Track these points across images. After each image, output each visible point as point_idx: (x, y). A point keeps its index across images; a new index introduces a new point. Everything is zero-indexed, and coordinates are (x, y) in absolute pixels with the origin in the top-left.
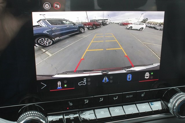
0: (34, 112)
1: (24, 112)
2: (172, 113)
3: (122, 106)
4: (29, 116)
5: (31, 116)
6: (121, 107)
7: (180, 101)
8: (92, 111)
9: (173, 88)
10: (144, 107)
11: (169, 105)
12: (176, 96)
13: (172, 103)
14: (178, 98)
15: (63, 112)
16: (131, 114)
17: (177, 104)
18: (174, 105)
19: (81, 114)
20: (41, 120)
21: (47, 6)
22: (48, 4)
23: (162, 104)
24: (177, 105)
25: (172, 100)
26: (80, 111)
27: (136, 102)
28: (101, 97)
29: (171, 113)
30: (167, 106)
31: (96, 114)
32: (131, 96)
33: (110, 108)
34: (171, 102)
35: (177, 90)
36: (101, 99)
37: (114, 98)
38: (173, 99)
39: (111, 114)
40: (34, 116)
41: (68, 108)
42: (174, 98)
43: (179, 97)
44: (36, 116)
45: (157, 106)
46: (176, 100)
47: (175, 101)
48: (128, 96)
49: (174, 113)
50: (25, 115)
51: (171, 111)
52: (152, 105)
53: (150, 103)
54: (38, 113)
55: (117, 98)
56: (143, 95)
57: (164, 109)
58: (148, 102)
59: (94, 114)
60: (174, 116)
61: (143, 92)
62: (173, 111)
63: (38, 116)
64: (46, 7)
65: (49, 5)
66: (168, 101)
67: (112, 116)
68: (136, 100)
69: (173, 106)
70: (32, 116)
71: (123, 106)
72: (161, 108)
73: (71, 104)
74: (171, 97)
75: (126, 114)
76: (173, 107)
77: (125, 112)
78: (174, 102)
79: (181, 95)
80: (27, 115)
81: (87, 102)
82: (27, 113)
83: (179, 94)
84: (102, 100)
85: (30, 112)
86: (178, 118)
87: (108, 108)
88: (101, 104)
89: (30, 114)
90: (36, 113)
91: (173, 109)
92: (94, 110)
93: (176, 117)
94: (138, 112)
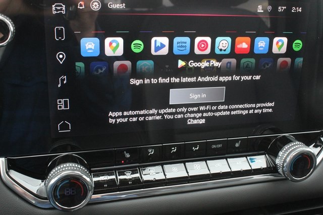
0: (74, 165)
1: (58, 165)
2: (282, 173)
3: (206, 160)
4: (66, 170)
5: (68, 170)
6: (204, 162)
7: (293, 154)
8: (159, 168)
9: (285, 136)
10: (239, 164)
11: (278, 161)
12: (288, 146)
13: (282, 157)
14: (291, 150)
15: (115, 167)
16: (219, 173)
17: (288, 160)
18: (285, 161)
20: (84, 177)
21: (96, 6)
22: (97, 2)
25: (281, 153)
26: (141, 167)
27: (226, 156)
28: (174, 146)
29: (280, 174)
30: (274, 163)
31: (166, 174)
32: (220, 146)
34: (280, 155)
35: (290, 139)
36: (173, 148)
37: (193, 148)
38: (283, 151)
39: (188, 173)
40: (73, 170)
41: (123, 162)
42: (285, 149)
43: (293, 148)
45: (260, 162)
46: (287, 153)
47: (286, 155)
48: (214, 146)
49: (284, 174)
50: (60, 169)
51: (280, 170)
54: (79, 166)
55: (197, 149)
56: (237, 145)
57: (270, 167)
58: (246, 156)
59: (163, 173)
60: (284, 177)
61: (237, 141)
62: (283, 169)
63: (79, 171)
64: (94, 7)
65: (99, 4)
66: (276, 155)
67: (190, 174)
68: (227, 152)
69: (283, 162)
70: (71, 170)
71: (208, 161)
72: (264, 166)
73: (128, 156)
74: (280, 148)
75: (211, 173)
76: (283, 164)
77: (209, 170)
78: (285, 157)
79: (296, 145)
81: (152, 153)
82: (62, 166)
83: (292, 144)
84: (174, 150)
85: (68, 165)
86: (291, 181)
87: (184, 163)
88: (173, 157)
89: (68, 167)
90: (76, 165)
91: (283, 167)
93: (288, 179)
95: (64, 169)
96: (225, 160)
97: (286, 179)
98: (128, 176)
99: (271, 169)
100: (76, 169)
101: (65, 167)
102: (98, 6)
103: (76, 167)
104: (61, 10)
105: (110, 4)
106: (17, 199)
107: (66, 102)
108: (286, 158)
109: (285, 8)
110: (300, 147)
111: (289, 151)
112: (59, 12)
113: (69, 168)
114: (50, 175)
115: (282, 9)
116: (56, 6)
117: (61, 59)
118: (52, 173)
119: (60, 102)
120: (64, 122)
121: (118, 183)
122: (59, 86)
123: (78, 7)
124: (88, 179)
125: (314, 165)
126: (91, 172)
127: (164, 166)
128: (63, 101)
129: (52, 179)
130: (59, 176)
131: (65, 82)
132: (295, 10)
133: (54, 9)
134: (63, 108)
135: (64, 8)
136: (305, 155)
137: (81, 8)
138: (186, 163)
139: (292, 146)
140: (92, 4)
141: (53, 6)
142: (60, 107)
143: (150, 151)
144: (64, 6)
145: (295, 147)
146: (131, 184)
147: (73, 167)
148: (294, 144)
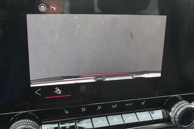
0: (27, 121)
1: (17, 121)
2: (174, 123)
5: (23, 125)
6: (120, 115)
7: (182, 109)
8: (89, 120)
9: (175, 96)
10: (144, 116)
11: (171, 114)
12: (178, 104)
13: (174, 111)
14: (180, 106)
15: (58, 120)
16: (131, 123)
17: (178, 113)
18: (176, 114)
19: (78, 123)
21: (43, 8)
23: (163, 112)
25: (173, 109)
26: (77, 119)
27: (135, 111)
28: (99, 105)
29: (172, 123)
30: (169, 115)
31: (93, 123)
32: (131, 104)
33: (108, 117)
34: (173, 110)
35: (179, 98)
36: (99, 107)
37: (113, 106)
38: (174, 107)
39: (109, 123)
40: (27, 124)
41: (64, 117)
43: (181, 106)
44: (29, 125)
45: (158, 114)
46: (177, 109)
48: (127, 105)
50: (17, 124)
51: (173, 120)
52: (152, 113)
53: (150, 111)
54: (31, 122)
55: (115, 107)
56: (143, 103)
59: (91, 123)
60: (175, 125)
61: (143, 101)
62: (174, 120)
63: (31, 125)
64: (42, 9)
66: (170, 110)
67: (111, 125)
68: (136, 108)
70: (25, 125)
71: (123, 115)
72: (161, 117)
73: (67, 112)
74: (172, 106)
75: (125, 123)
76: (175, 116)
77: (124, 121)
78: (176, 111)
79: (183, 103)
80: (19, 123)
81: (84, 110)
85: (23, 121)
86: (180, 127)
87: (106, 116)
88: (99, 113)
90: (29, 121)
91: (175, 118)
92: (91, 118)
93: (178, 126)
94: (138, 121)
95: (20, 124)
96: (134, 113)
99: (166, 119)
110: (186, 105)
111: (179, 107)
113: (24, 123)
118: (12, 127)
136: (190, 110)
139: (181, 104)
140: (40, 7)
148: (182, 102)
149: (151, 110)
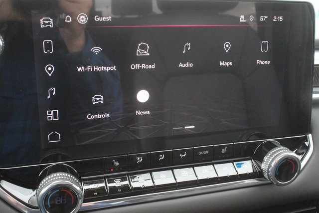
0: (64, 175)
1: (49, 175)
2: (267, 178)
4: (56, 179)
5: (58, 179)
6: (192, 168)
7: (278, 159)
8: (148, 175)
10: (226, 169)
11: (264, 166)
12: (273, 151)
13: (267, 162)
14: (275, 155)
15: (104, 175)
16: (207, 179)
18: (270, 166)
19: (133, 181)
20: (74, 186)
21: (83, 19)
22: (84, 15)
23: (253, 165)
24: (274, 165)
25: (267, 158)
26: (130, 174)
27: (213, 162)
28: (162, 153)
29: (265, 178)
30: (260, 167)
31: (154, 181)
32: (206, 152)
34: (265, 160)
35: (274, 143)
36: (161, 156)
37: (181, 155)
38: (268, 156)
39: (175, 179)
40: (64, 179)
41: (112, 170)
42: (270, 154)
43: (277, 153)
44: (66, 179)
45: (247, 167)
46: (272, 158)
47: (271, 160)
48: (201, 153)
49: (269, 179)
50: (50, 179)
51: (266, 175)
52: (237, 167)
53: (234, 163)
54: (69, 176)
55: (184, 156)
56: (223, 151)
57: (256, 172)
58: (232, 162)
59: (151, 180)
60: (270, 182)
61: (223, 147)
62: (268, 174)
63: (69, 180)
64: (81, 20)
65: (86, 18)
66: (261, 160)
67: (178, 181)
68: (213, 158)
69: (268, 167)
70: (61, 179)
71: (195, 168)
72: (251, 171)
73: (117, 164)
74: (266, 153)
75: (199, 179)
76: (268, 169)
77: (197, 176)
81: (141, 161)
82: (52, 176)
83: (277, 149)
84: (162, 157)
85: (58, 175)
86: (276, 185)
87: (172, 169)
88: (161, 164)
89: (58, 176)
90: (66, 175)
91: (268, 172)
92: (151, 172)
93: (274, 184)
94: (217, 176)
95: (54, 179)
96: (212, 166)
97: (272, 183)
98: (118, 183)
99: (257, 174)
100: (67, 179)
101: (56, 177)
102: (85, 19)
103: (66, 176)
104: (49, 23)
105: (97, 17)
106: (9, 208)
107: (55, 113)
108: (271, 163)
109: (267, 17)
110: (284, 152)
112: (47, 26)
113: (60, 178)
114: (41, 185)
115: (264, 18)
116: (44, 20)
117: (50, 72)
118: (43, 182)
119: (50, 113)
120: (54, 133)
121: (108, 191)
122: (49, 97)
123: (66, 21)
124: (78, 188)
125: (298, 169)
126: (81, 181)
127: (153, 173)
128: (52, 112)
129: (42, 188)
130: (49, 186)
131: (54, 94)
132: (276, 19)
133: (42, 23)
134: (53, 119)
135: (52, 22)
136: (289, 159)
137: (68, 21)
138: (175, 170)
139: (277, 151)
140: (79, 18)
141: (41, 20)
142: (50, 118)
143: (139, 159)
144: (52, 20)
145: (279, 152)
146: (120, 192)
147: (63, 176)
148: (279, 149)
149: (235, 161)
